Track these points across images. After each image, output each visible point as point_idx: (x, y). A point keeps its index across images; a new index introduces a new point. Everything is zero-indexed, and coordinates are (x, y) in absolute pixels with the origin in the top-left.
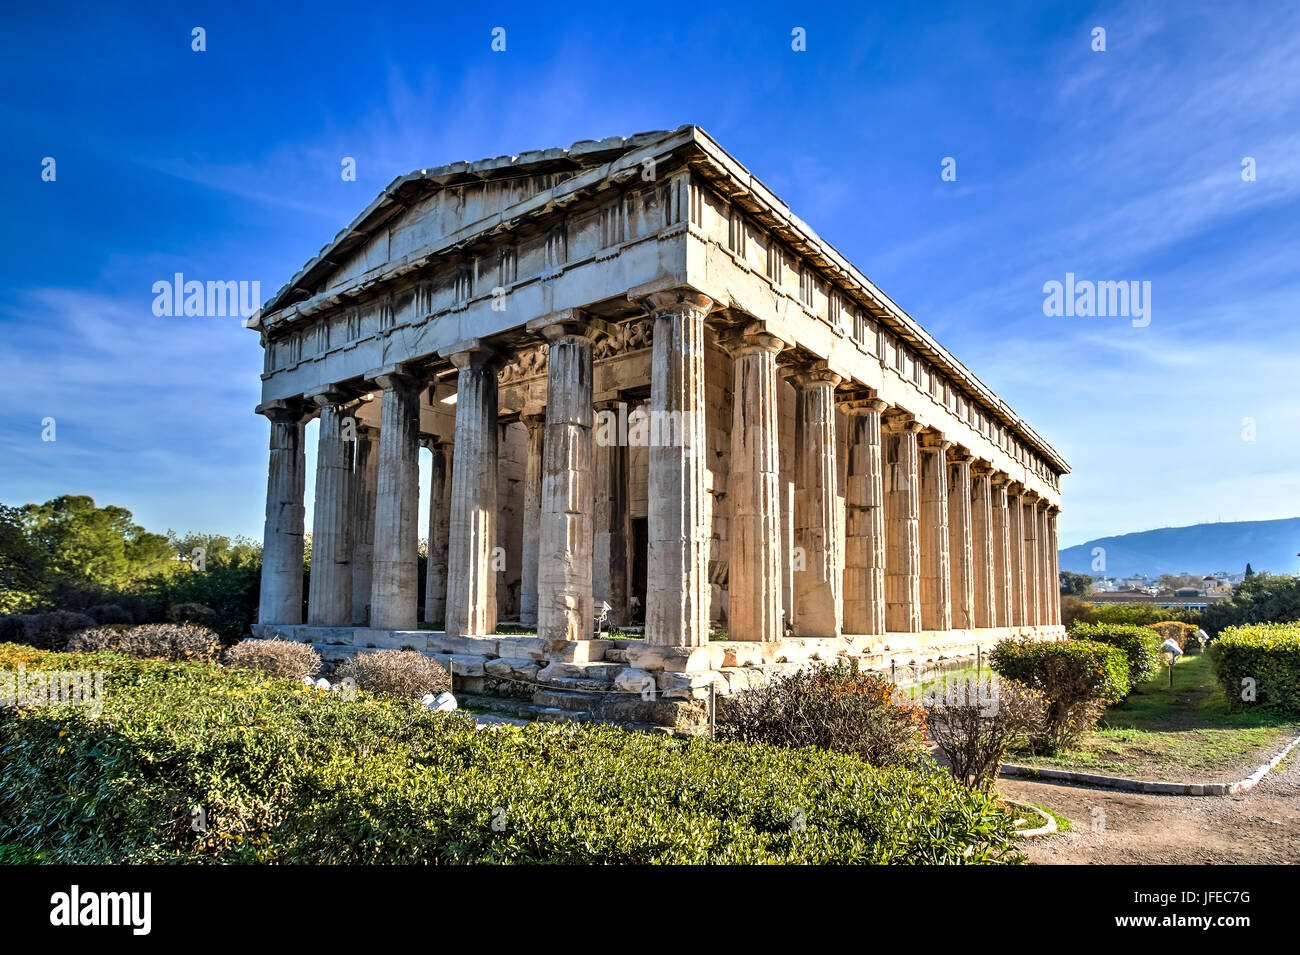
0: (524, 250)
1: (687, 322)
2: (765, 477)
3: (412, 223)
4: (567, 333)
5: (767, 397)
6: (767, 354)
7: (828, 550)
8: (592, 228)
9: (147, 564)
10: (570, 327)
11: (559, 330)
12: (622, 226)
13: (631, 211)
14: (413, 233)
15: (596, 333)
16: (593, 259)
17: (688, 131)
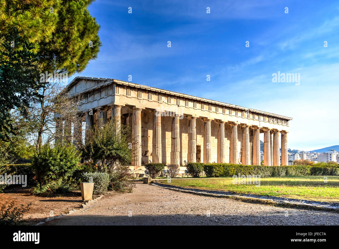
0: (95, 94)
1: (116, 110)
2: (137, 135)
3: (79, 85)
4: (101, 110)
5: (138, 119)
6: (138, 111)
7: (157, 148)
8: (104, 92)
9: (31, 153)
10: (101, 109)
11: (99, 110)
12: (108, 92)
13: (109, 90)
14: (79, 87)
15: (106, 109)
16: (104, 98)
17: (113, 80)
